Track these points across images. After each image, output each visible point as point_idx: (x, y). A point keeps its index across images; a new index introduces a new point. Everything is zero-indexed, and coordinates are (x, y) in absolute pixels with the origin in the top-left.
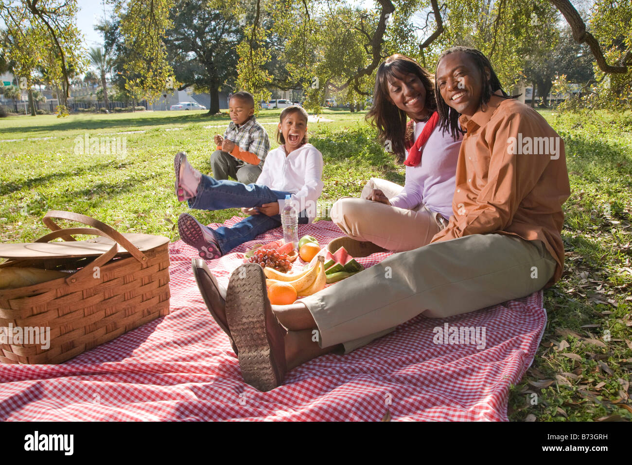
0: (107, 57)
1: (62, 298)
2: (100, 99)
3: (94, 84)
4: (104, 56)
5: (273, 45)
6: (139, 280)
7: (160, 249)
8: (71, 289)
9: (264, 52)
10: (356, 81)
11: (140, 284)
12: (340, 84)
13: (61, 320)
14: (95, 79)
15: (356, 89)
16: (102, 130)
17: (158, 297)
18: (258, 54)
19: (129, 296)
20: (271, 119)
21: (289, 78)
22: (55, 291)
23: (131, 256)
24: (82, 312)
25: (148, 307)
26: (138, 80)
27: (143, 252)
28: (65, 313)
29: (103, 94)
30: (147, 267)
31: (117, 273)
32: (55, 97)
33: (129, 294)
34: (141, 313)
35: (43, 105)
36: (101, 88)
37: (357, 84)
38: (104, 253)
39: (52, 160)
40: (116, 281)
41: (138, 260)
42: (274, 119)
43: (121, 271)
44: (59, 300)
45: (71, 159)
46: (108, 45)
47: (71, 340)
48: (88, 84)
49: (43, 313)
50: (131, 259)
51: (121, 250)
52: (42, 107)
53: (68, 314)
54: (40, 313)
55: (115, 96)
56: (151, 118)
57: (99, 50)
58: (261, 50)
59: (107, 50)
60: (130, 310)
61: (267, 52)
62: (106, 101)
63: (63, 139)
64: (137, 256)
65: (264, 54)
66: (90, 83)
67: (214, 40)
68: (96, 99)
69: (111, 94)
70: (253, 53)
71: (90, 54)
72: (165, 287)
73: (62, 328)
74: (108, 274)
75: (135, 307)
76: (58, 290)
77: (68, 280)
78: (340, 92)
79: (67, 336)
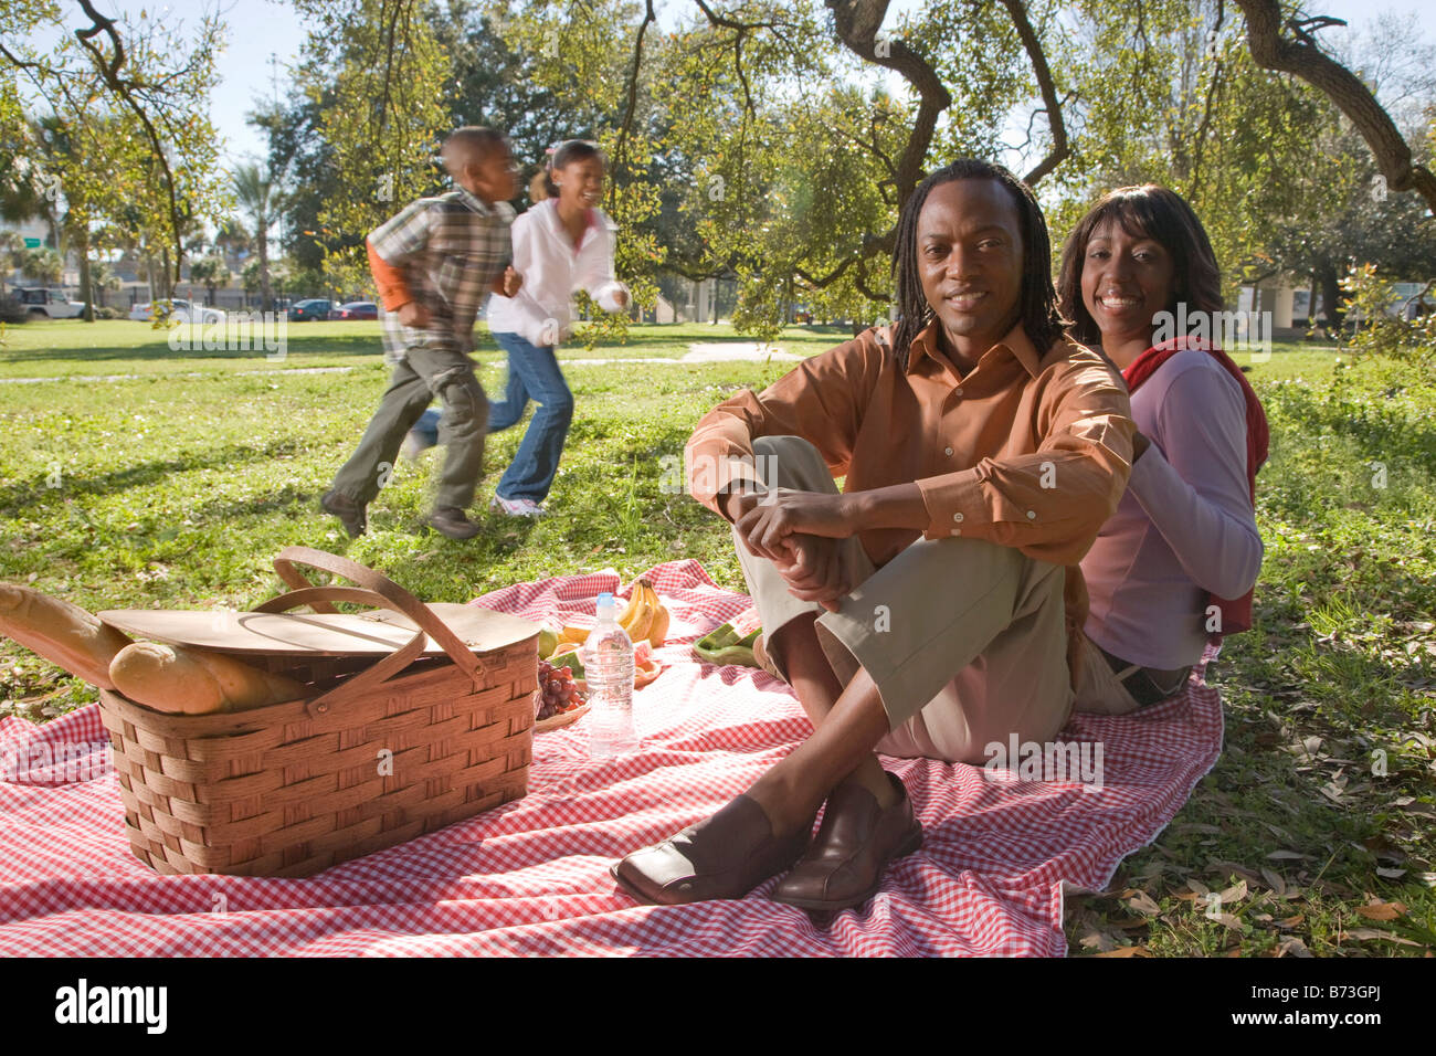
0: (274, 190)
1: (295, 746)
2: (250, 287)
3: (240, 249)
4: (267, 186)
5: (671, 172)
6: (464, 718)
7: (518, 650)
8: (316, 726)
9: (644, 192)
10: (861, 264)
11: (467, 727)
12: (822, 272)
13: (286, 794)
14: (241, 239)
15: (860, 284)
16: (248, 361)
17: (503, 760)
18: (630, 197)
19: (439, 751)
20: (655, 351)
21: (707, 253)
22: (281, 728)
23: (451, 662)
24: (333, 778)
25: (479, 780)
26: (352, 252)
27: (480, 655)
28: (297, 779)
29: (259, 276)
30: (485, 690)
31: (416, 698)
32: (143, 278)
33: (438, 746)
34: (461, 792)
35: (114, 296)
36: (254, 261)
37: (863, 272)
38: (394, 650)
39: (123, 430)
40: (413, 715)
41: (464, 673)
42: (661, 351)
43: (427, 693)
44: (288, 749)
45: (167, 431)
46: (278, 162)
47: (304, 840)
48: (224, 249)
49: (252, 774)
50: (450, 668)
51: (432, 646)
52: (111, 301)
53: (304, 781)
54: (248, 775)
55: (288, 280)
56: (373, 338)
57: (254, 173)
58: (637, 188)
59: (274, 173)
60: (438, 783)
61: (652, 193)
62: (265, 292)
63: (153, 382)
64: (463, 662)
65: (644, 198)
66: (229, 248)
67: (531, 155)
68: (242, 286)
69: (278, 275)
70: (619, 194)
71: (235, 182)
72: (519, 738)
73: (289, 811)
74: (398, 699)
75: (449, 777)
76: (288, 727)
77: (310, 706)
78: (821, 291)
79: (296, 829)
